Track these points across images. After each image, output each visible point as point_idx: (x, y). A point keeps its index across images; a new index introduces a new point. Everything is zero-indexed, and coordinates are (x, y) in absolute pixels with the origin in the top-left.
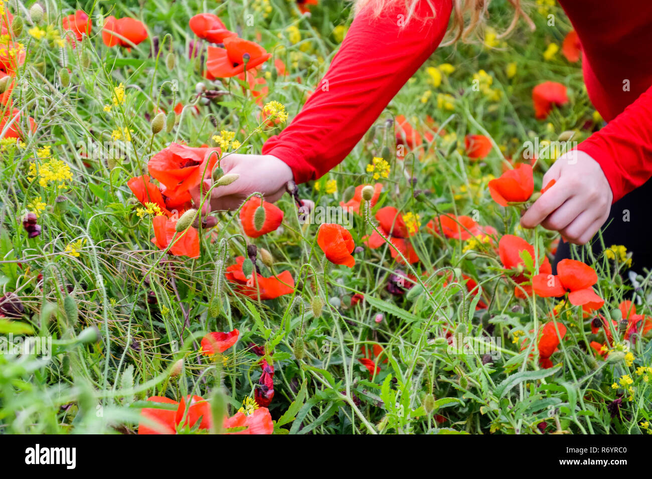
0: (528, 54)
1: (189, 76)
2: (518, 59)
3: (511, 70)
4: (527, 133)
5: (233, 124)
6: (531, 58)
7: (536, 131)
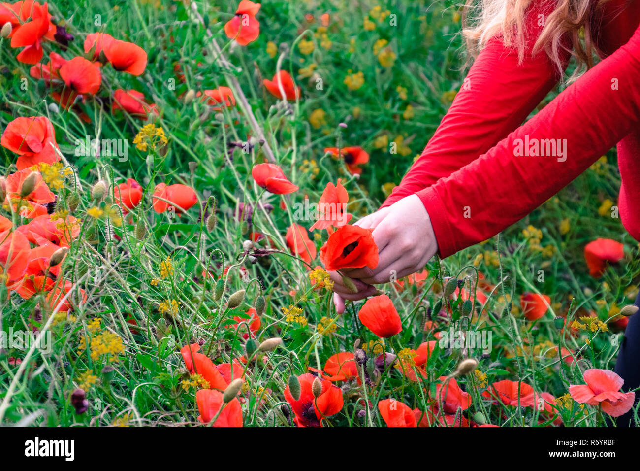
0: (580, 210)
1: (238, 239)
2: (571, 215)
3: (565, 226)
4: (582, 289)
5: (281, 286)
6: (584, 214)
7: (592, 287)
